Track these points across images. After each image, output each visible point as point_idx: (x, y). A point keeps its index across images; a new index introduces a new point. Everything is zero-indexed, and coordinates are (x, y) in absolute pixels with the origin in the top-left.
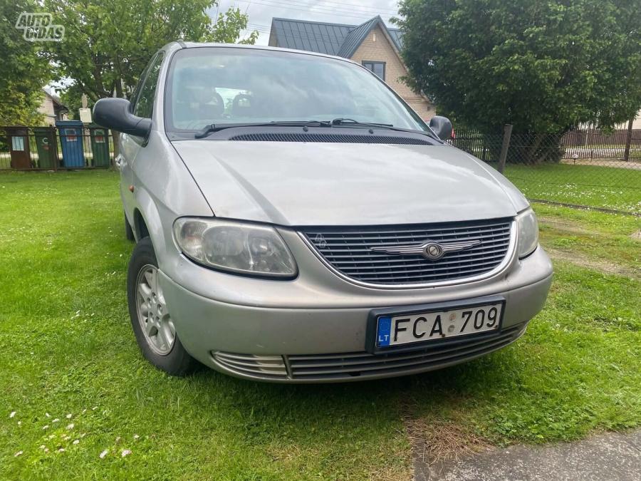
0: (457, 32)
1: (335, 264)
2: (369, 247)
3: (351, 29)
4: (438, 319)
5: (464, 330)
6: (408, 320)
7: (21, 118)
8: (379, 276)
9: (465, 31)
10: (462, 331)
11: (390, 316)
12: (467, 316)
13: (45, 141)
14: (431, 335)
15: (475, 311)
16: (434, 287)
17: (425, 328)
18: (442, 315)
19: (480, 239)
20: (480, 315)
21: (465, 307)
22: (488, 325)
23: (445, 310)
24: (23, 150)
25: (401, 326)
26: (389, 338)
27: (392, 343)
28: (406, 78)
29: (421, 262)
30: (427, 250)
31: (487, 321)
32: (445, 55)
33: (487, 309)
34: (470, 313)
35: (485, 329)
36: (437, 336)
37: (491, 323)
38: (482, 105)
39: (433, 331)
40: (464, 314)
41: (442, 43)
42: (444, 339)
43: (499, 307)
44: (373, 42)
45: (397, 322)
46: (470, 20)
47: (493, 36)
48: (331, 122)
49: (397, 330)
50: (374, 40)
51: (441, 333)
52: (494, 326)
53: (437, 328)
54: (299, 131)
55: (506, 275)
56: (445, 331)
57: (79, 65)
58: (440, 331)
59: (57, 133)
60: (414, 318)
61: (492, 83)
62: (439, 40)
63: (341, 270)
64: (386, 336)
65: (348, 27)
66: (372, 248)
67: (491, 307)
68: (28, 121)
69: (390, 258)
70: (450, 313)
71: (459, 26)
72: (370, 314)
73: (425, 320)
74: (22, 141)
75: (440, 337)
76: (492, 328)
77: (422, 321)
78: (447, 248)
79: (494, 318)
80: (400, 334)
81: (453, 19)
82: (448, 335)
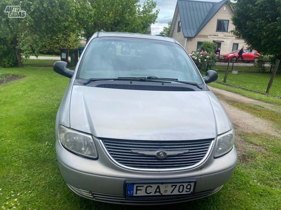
0: (260, 10)
1: (113, 157)
2: (130, 150)
3: (214, 4)
4: (158, 187)
5: (173, 193)
6: (143, 186)
7: (71, 43)
8: (133, 164)
9: (264, 10)
10: (172, 192)
11: (134, 184)
12: (174, 187)
13: (74, 55)
14: (155, 193)
15: (178, 185)
16: (159, 171)
17: (152, 191)
18: (160, 185)
19: (189, 150)
20: (181, 187)
21: (173, 183)
22: (186, 191)
23: (162, 183)
24: (65, 58)
25: (139, 188)
26: (133, 193)
27: (135, 195)
28: (233, 31)
29: (155, 159)
30: (158, 154)
31: (185, 189)
32: (254, 21)
33: (185, 185)
34: (176, 186)
35: (184, 193)
36: (158, 194)
37: (188, 190)
38: (270, 46)
39: (156, 192)
40: (172, 186)
41: (252, 15)
42: (162, 196)
43: (192, 184)
44: (224, 10)
45: (137, 187)
46: (267, 4)
47: (278, 12)
48: (147, 77)
49: (137, 190)
50: (225, 9)
51: (160, 193)
52: (190, 192)
53: (158, 190)
54: (128, 83)
55: (201, 168)
56: (162, 192)
57: (86, 26)
58: (160, 192)
59: (78, 52)
60: (145, 186)
61: (276, 35)
62: (251, 14)
63: (116, 159)
64: (132, 192)
65: (213, 3)
66: (132, 151)
67: (188, 184)
68: (73, 44)
69: (139, 156)
70: (164, 185)
71: (261, 7)
72: (125, 181)
73: (151, 187)
74: (65, 54)
75: (160, 194)
76: (189, 193)
77: (150, 187)
78: (169, 153)
79: (190, 189)
80: (138, 192)
81: (258, 4)
82: (164, 194)
